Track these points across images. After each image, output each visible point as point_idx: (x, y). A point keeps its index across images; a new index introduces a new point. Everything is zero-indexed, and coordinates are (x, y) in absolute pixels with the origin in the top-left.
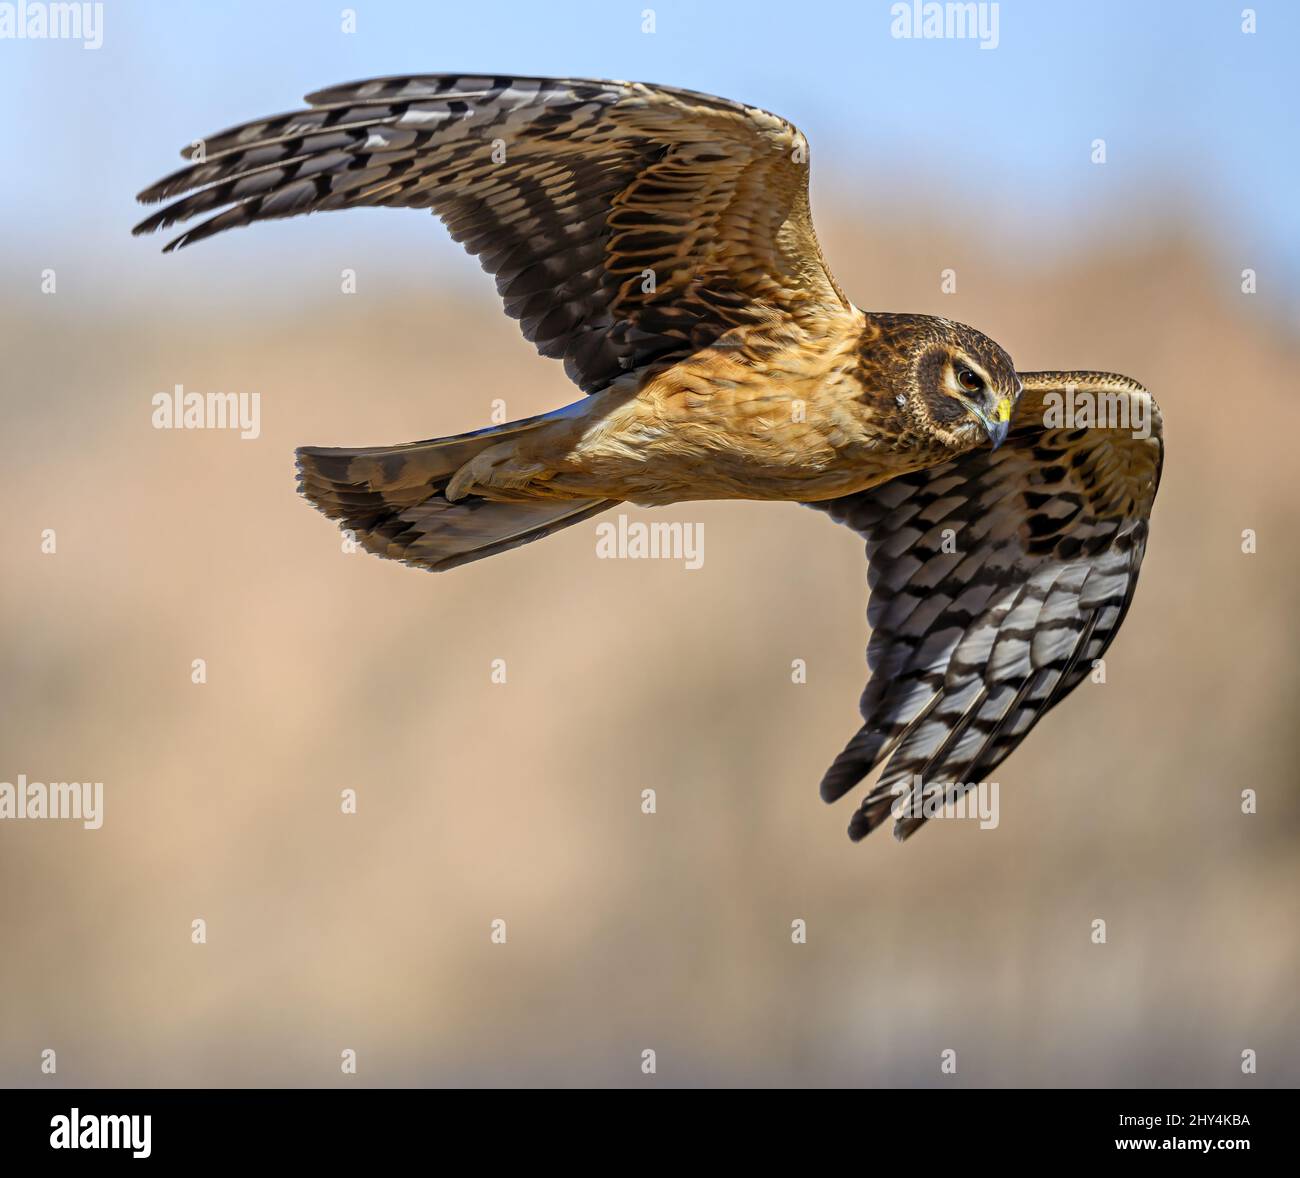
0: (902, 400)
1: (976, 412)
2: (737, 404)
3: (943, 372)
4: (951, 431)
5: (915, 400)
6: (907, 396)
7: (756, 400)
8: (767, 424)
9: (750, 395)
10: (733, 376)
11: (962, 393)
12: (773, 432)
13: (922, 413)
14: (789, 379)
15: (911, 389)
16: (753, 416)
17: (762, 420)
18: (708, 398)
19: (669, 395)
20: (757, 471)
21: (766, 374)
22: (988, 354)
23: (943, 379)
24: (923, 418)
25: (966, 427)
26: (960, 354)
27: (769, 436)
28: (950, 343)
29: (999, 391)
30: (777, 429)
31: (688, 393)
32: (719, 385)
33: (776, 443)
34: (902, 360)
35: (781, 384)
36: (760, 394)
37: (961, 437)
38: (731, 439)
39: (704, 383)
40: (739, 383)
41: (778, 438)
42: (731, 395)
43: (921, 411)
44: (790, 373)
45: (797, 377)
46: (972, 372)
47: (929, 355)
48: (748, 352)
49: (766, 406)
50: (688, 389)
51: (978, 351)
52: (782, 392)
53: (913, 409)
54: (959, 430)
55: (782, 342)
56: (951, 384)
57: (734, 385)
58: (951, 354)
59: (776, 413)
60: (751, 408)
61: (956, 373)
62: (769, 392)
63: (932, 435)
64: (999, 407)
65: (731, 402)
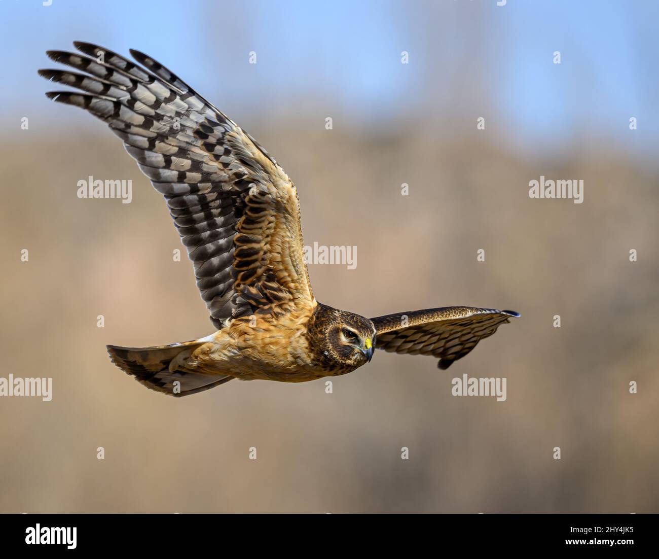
0: (326, 353)
1: (357, 348)
2: (262, 339)
3: (339, 335)
4: (350, 359)
5: (331, 352)
6: (328, 351)
7: (269, 337)
8: (273, 348)
9: (268, 335)
10: (262, 327)
11: (349, 342)
12: (275, 351)
13: (336, 356)
14: (283, 328)
15: (329, 348)
16: (268, 344)
17: (271, 346)
18: (252, 337)
19: (240, 336)
20: (271, 369)
21: (275, 326)
22: (356, 322)
23: (340, 339)
24: (338, 358)
25: (356, 356)
26: (345, 326)
27: (273, 354)
28: (339, 323)
29: (364, 336)
30: (277, 350)
31: (246, 335)
32: (257, 331)
33: (276, 356)
34: (322, 336)
35: (280, 331)
36: (271, 335)
37: (355, 360)
38: (260, 355)
39: (251, 330)
40: (264, 330)
41: (276, 354)
42: (261, 334)
43: (336, 355)
44: (284, 326)
45: (286, 328)
46: (351, 332)
47: (331, 331)
48: (273, 314)
49: (273, 340)
50: (246, 333)
51: (351, 322)
52: (279, 334)
53: (332, 356)
54: (354, 358)
55: (285, 311)
56: (344, 340)
57: (262, 330)
58: (340, 328)
59: (276, 343)
60: (267, 340)
61: (344, 333)
62: (275, 334)
63: (344, 364)
64: (366, 343)
65: (260, 338)
